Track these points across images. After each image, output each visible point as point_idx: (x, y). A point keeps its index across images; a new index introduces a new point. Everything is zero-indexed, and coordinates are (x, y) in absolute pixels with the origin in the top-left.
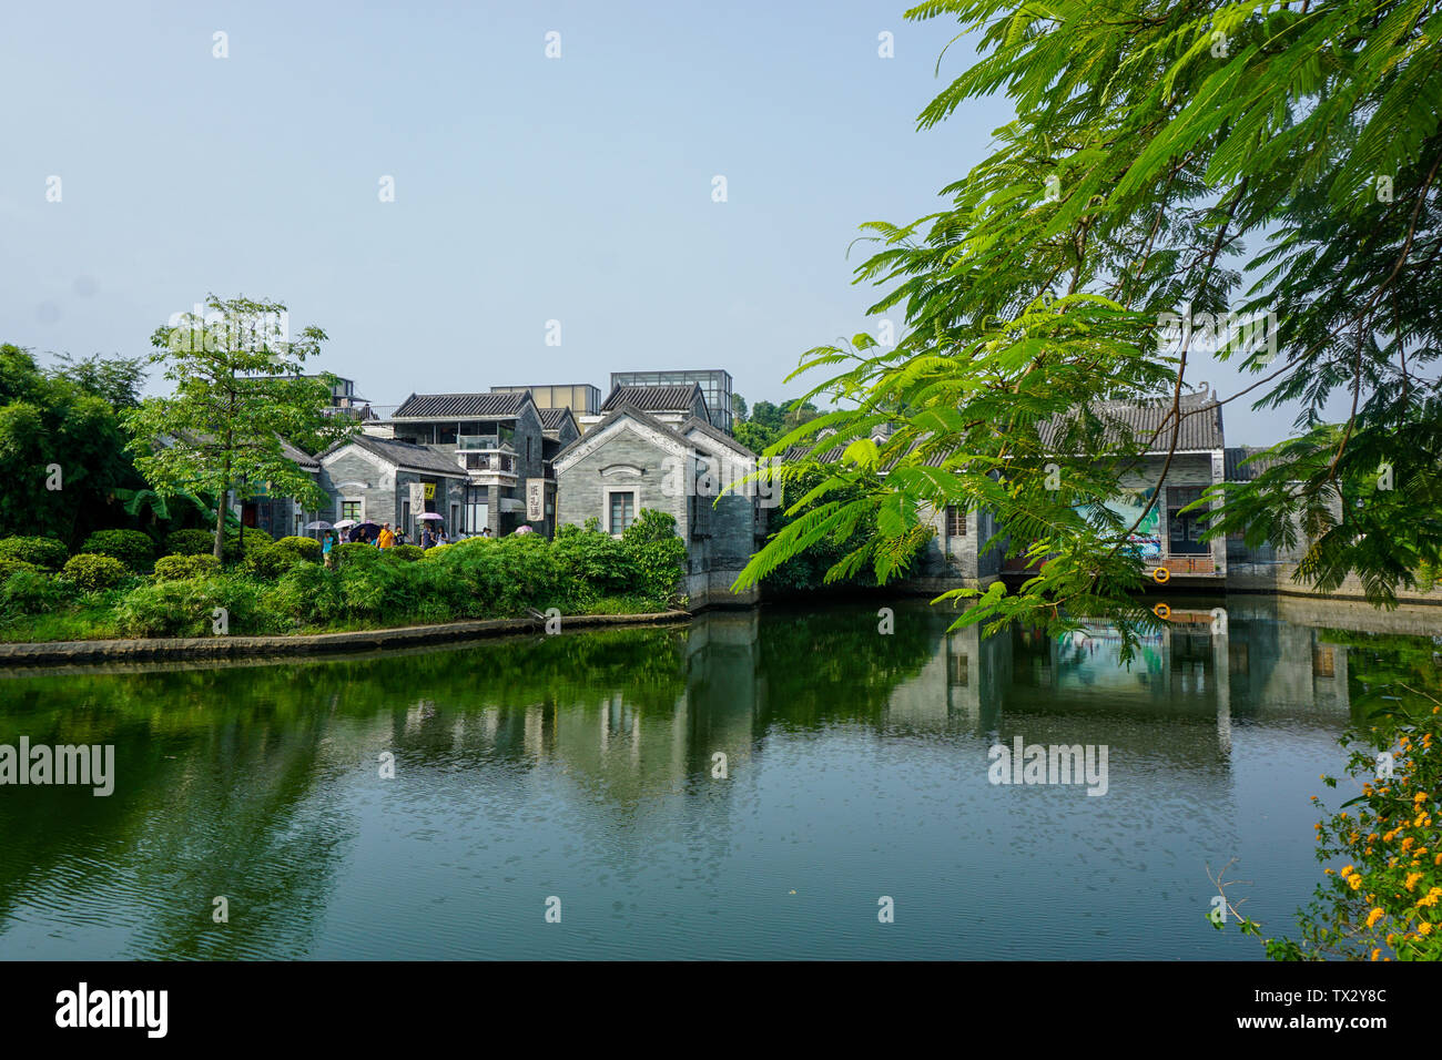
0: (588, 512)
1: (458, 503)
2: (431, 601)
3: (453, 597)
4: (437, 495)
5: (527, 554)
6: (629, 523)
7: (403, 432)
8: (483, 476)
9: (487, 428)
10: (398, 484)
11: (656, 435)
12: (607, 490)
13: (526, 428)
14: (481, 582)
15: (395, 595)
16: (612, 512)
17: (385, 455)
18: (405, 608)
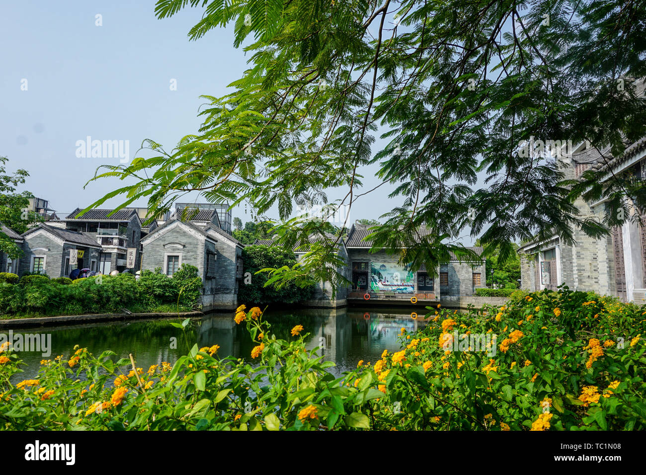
0: (156, 265)
1: (95, 260)
2: (73, 304)
3: (84, 302)
4: (85, 255)
5: (124, 283)
6: (176, 270)
7: (71, 226)
8: (109, 248)
9: (113, 225)
10: (64, 249)
11: (191, 230)
12: (166, 254)
13: (133, 227)
14: (99, 295)
15: (54, 301)
16: (168, 265)
17: (58, 235)
18: (59, 307)
